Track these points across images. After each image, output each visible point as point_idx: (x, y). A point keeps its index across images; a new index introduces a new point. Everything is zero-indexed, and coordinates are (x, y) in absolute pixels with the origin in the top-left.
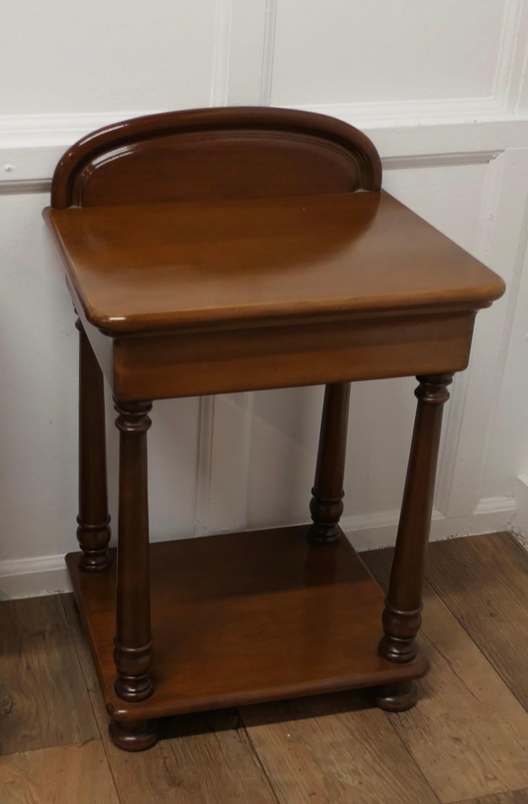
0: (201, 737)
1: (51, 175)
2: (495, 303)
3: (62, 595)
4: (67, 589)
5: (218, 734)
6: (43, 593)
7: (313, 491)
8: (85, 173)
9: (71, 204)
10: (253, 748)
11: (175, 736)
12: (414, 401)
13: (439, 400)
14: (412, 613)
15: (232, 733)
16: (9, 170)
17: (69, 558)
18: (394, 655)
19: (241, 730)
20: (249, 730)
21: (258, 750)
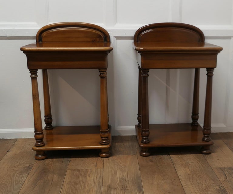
0: (159, 156)
1: (134, 36)
2: (221, 51)
3: (134, 136)
4: (135, 134)
5: (163, 156)
6: (130, 135)
7: (192, 113)
8: (141, 36)
9: (138, 42)
10: (171, 158)
11: (154, 155)
12: (206, 76)
13: (211, 75)
14: (209, 128)
15: (166, 156)
16: (125, 34)
17: (136, 126)
18: (206, 140)
19: (169, 156)
20: (171, 155)
21: (172, 158)
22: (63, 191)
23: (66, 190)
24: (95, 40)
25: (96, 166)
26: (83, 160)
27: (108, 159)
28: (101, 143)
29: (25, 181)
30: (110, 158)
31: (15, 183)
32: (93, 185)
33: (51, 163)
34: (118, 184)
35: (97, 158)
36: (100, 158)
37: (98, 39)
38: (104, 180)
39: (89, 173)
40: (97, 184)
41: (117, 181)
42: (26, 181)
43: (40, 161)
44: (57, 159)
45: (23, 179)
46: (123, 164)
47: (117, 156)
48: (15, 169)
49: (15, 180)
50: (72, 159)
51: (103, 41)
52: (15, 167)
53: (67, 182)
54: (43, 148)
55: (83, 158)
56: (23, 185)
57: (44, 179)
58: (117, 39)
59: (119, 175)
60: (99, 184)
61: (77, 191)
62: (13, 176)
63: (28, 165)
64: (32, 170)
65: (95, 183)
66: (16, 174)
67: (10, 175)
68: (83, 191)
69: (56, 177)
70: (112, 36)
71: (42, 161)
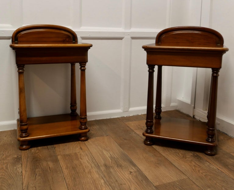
22: (66, 177)
23: (68, 175)
24: (65, 40)
25: (81, 149)
26: (66, 145)
27: (88, 142)
28: (80, 128)
29: (22, 172)
30: (89, 141)
31: (12, 175)
32: (90, 166)
33: (37, 151)
34: (112, 162)
35: (77, 142)
36: (80, 142)
37: (67, 39)
38: (97, 161)
39: (79, 156)
40: (93, 165)
41: (109, 160)
42: (24, 172)
43: (26, 151)
44: (41, 147)
45: (20, 170)
46: (104, 145)
47: (94, 138)
48: (5, 161)
49: (12, 173)
50: (55, 146)
51: (72, 40)
52: (3, 159)
53: (64, 167)
54: (29, 138)
55: (65, 144)
56: (22, 176)
57: (40, 167)
58: (82, 39)
59: (107, 155)
60: (95, 165)
61: (79, 174)
62: (7, 168)
63: (16, 156)
64: (22, 160)
65: (91, 165)
66: (9, 166)
67: (3, 168)
68: (85, 173)
69: (51, 164)
70: (79, 37)
71: (28, 150)
